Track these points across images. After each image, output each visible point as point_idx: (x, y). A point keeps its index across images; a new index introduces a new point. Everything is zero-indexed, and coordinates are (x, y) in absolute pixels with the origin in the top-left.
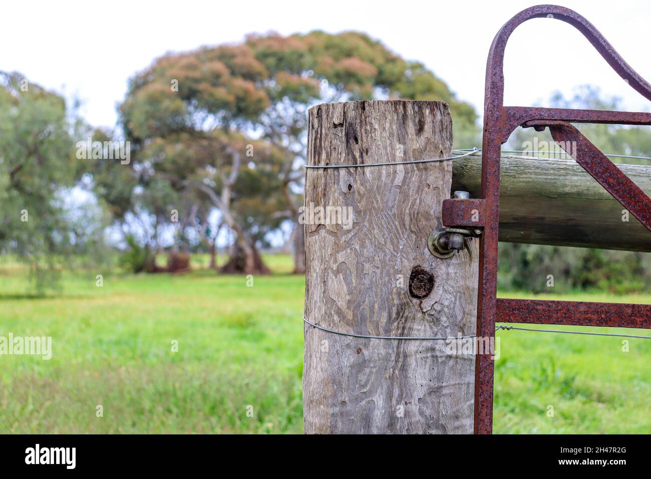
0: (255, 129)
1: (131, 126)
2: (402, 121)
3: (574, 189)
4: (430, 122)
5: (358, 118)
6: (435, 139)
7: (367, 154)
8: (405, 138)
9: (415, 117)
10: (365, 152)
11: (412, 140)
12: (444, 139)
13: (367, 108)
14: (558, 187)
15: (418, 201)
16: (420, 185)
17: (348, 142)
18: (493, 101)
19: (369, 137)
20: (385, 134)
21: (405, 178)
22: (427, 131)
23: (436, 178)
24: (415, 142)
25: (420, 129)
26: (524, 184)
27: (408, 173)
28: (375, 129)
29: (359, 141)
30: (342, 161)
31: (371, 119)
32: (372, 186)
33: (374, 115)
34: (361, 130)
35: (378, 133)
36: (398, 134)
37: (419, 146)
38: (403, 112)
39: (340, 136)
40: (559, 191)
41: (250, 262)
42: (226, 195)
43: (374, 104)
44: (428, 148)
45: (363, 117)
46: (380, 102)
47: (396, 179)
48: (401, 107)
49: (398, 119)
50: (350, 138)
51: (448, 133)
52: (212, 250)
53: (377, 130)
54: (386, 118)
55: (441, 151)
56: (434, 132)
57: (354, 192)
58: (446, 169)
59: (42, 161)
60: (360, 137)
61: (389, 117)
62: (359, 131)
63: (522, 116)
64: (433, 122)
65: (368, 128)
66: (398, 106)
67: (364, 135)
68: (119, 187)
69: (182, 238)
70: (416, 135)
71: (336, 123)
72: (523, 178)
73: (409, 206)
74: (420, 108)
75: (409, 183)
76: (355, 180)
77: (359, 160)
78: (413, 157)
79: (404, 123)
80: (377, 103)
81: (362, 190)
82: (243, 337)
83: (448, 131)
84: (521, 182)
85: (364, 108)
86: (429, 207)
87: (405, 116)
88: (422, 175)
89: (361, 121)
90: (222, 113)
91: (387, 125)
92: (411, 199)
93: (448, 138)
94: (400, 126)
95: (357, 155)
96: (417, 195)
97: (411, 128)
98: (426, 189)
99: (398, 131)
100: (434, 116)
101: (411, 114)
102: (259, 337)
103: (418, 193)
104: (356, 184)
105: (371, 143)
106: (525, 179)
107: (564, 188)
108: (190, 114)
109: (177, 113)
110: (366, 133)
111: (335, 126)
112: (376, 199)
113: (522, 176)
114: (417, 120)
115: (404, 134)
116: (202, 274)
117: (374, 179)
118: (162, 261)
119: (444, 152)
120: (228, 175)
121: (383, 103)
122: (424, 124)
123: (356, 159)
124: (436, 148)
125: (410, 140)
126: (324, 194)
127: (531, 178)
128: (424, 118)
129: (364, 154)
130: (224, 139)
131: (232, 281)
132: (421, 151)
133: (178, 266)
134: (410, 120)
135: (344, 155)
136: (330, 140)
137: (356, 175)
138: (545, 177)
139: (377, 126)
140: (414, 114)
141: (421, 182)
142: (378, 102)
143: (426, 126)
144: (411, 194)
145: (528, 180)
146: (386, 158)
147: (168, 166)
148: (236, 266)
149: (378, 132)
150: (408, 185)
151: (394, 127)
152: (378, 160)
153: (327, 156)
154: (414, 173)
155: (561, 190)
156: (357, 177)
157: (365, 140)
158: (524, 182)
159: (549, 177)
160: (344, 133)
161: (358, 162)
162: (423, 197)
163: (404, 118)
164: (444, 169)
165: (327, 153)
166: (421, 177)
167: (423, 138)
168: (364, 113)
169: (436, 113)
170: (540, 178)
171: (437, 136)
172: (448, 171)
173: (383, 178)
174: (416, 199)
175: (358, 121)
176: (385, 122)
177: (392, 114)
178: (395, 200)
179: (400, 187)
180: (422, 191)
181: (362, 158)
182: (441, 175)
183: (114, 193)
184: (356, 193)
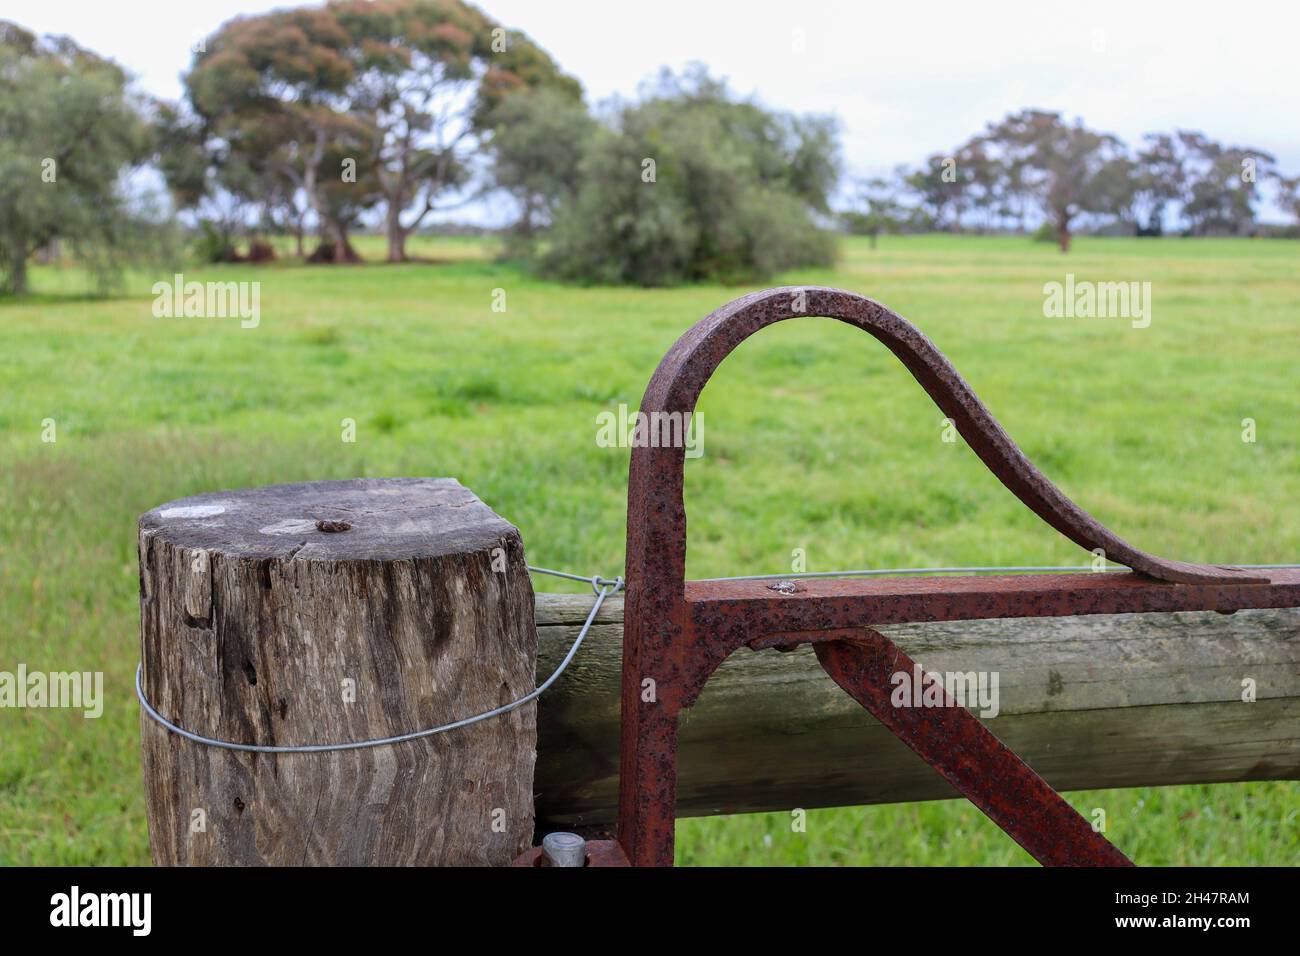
0: (340, 102)
1: (201, 98)
2: (383, 622)
3: (844, 705)
4: (469, 614)
5: (253, 606)
6: (484, 659)
7: (283, 717)
8: (394, 668)
9: (422, 607)
10: (277, 709)
11: (416, 673)
12: (512, 650)
13: (277, 584)
14: (808, 705)
15: (441, 832)
16: (446, 787)
17: (227, 675)
18: (656, 591)
19: (287, 667)
20: (337, 660)
21: (399, 780)
22: (462, 640)
23: (491, 758)
24: (425, 677)
25: (439, 635)
26: (724, 707)
27: (409, 765)
28: (304, 646)
29: (259, 676)
30: (214, 728)
31: (291, 615)
32: (301, 813)
33: (299, 603)
34: (261, 647)
35: (313, 658)
36: (374, 660)
37: (439, 688)
38: (385, 596)
39: (204, 654)
40: (811, 715)
41: (340, 252)
42: (310, 177)
43: (296, 571)
44: (464, 688)
45: (267, 609)
46: (314, 567)
47: (374, 788)
48: (380, 581)
49: (370, 616)
50: (232, 666)
51: (524, 627)
52: (299, 233)
53: (311, 648)
54: (335, 615)
55: (505, 684)
56: (481, 640)
57: (251, 821)
58: (518, 727)
59: (95, 144)
60: (260, 666)
61: (345, 610)
62: (257, 649)
63: (739, 627)
64: (478, 612)
65: (284, 641)
66: (369, 579)
67: (271, 659)
68: (189, 168)
69: (267, 218)
70: (428, 658)
71: (193, 612)
72: (722, 688)
73: (415, 855)
74: (438, 580)
75: (412, 792)
76: (252, 789)
77: (260, 732)
78: (421, 719)
79: (389, 627)
80: (305, 566)
81: (273, 817)
82: (322, 360)
83: (523, 620)
84: (718, 701)
85: (266, 583)
86: (473, 841)
87: (392, 607)
88: (450, 760)
89: (261, 619)
90: (302, 86)
91: (340, 634)
92: (420, 835)
93: (524, 639)
94: (377, 635)
95: (256, 717)
96: (437, 818)
97: (411, 639)
98: (463, 795)
99: (372, 650)
100: (481, 595)
101: (409, 600)
102: (340, 360)
103: (439, 811)
104: (257, 800)
105: (293, 686)
106: (726, 692)
107: (822, 704)
108: (264, 86)
109: (251, 84)
110: (277, 654)
111: (191, 622)
112: (315, 845)
113: (719, 684)
114: (429, 614)
115: (390, 658)
116: (287, 263)
117: (307, 789)
118: (243, 250)
119: (511, 684)
120: (312, 154)
121: (323, 568)
122: (451, 622)
123: (254, 729)
124: (489, 678)
125: (411, 674)
126: (176, 798)
127: (740, 686)
128: (449, 603)
129: (275, 717)
130: (306, 114)
131: (322, 272)
132: (444, 701)
133: (261, 256)
134: (407, 619)
135: (217, 712)
136: (178, 654)
137: (255, 773)
138: (775, 678)
139: (308, 639)
140: (419, 597)
141: (447, 780)
142: (310, 565)
143: (457, 628)
144: (418, 820)
145: (734, 692)
146: (339, 728)
147: (245, 143)
148: (325, 256)
149: (312, 656)
150: (409, 799)
151: (361, 640)
152: (316, 733)
153: (175, 699)
154: (425, 761)
155: (814, 712)
156: (257, 780)
157: (274, 676)
158: (726, 700)
159: (786, 678)
160: (214, 648)
161: (259, 739)
162: (453, 818)
163: (389, 611)
164: (512, 728)
165: (174, 690)
166: (445, 766)
167: (447, 661)
168: (267, 595)
169: (485, 587)
170: (764, 683)
171: (490, 650)
172: (525, 732)
173: (334, 788)
174: (434, 830)
175: (253, 619)
176: (334, 624)
177: (354, 602)
178: (371, 846)
179: (384, 809)
180: (451, 803)
181: (270, 728)
182: (505, 749)
183: (184, 175)
184: (258, 826)
